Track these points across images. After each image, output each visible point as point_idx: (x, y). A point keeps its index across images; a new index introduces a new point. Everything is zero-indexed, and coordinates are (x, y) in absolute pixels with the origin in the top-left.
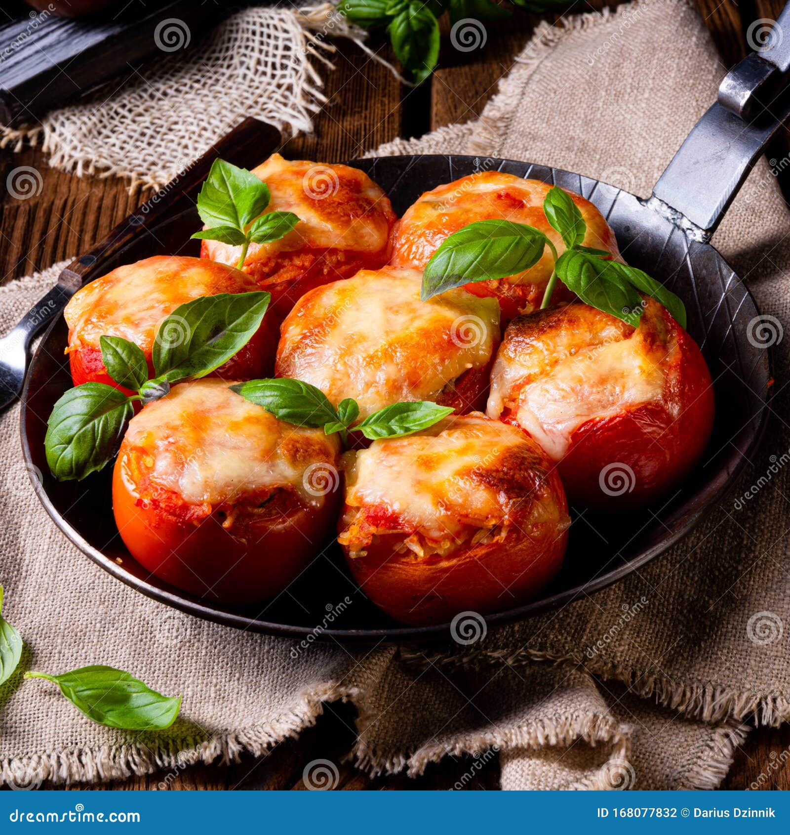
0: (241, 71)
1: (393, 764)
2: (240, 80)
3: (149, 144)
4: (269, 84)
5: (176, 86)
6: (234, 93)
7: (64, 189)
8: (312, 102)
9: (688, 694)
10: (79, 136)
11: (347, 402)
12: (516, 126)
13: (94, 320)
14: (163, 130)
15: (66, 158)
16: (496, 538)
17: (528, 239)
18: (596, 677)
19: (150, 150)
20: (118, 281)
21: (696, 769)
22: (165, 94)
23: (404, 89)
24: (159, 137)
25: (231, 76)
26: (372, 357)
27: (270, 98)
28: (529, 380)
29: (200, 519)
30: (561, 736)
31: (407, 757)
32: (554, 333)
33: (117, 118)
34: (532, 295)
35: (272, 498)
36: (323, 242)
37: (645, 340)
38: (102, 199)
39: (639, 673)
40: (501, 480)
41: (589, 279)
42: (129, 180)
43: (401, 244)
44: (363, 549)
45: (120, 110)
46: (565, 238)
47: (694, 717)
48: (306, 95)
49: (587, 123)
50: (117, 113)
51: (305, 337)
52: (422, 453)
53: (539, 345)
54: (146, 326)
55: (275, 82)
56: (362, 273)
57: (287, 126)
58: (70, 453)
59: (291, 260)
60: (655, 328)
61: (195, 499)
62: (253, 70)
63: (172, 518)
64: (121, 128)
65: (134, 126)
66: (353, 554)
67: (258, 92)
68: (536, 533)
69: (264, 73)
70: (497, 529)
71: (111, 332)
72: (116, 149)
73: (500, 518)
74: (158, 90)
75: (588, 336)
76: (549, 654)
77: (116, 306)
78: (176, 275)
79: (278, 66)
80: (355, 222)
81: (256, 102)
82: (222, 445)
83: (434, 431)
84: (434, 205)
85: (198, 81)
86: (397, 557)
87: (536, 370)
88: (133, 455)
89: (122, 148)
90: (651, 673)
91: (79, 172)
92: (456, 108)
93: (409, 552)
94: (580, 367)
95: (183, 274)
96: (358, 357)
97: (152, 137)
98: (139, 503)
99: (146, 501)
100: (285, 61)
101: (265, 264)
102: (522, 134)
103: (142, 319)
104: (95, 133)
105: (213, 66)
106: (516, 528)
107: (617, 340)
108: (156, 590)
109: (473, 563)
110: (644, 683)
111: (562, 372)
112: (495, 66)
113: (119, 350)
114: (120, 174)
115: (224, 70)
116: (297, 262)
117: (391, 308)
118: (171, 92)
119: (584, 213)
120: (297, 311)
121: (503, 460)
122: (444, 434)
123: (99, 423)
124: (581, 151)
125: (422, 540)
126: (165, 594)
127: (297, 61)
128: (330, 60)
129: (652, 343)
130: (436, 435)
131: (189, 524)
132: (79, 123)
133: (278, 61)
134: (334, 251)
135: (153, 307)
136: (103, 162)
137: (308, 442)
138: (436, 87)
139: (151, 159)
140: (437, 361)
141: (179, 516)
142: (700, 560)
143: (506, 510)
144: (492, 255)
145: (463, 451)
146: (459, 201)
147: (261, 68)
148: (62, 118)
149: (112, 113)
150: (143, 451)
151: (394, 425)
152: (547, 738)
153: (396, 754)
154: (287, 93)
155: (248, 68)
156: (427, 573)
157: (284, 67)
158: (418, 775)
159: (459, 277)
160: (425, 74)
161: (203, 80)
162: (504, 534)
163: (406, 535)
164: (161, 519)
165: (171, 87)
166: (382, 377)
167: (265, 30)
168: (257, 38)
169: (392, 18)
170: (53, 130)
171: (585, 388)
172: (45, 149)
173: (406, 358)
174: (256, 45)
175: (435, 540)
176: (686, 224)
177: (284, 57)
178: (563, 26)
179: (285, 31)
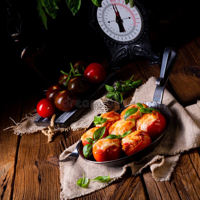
0: (96, 110)
1: (137, 173)
5: (87, 115)
6: (95, 113)
9: (171, 153)
10: (76, 125)
11: (119, 135)
14: (87, 121)
15: (75, 129)
18: (159, 154)
19: (86, 124)
20: (86, 133)
21: (174, 160)
22: (86, 117)
25: (94, 112)
26: (120, 129)
28: (141, 125)
29: (104, 151)
30: (155, 160)
31: (139, 171)
32: (142, 118)
34: (139, 116)
35: (112, 147)
36: (111, 120)
39: (165, 153)
40: (139, 135)
41: (144, 110)
42: (85, 128)
47: (173, 155)
48: (106, 110)
51: (112, 130)
52: (129, 136)
53: (141, 120)
54: (91, 136)
56: (116, 122)
58: (87, 153)
63: (101, 153)
64: (81, 123)
65: (83, 122)
66: (124, 150)
67: (99, 112)
68: (146, 140)
69: (99, 109)
70: (140, 140)
71: (87, 138)
72: (82, 125)
75: (146, 117)
78: (93, 129)
80: (115, 117)
82: (105, 143)
83: (130, 134)
84: (124, 111)
85: (90, 114)
86: (130, 148)
87: (141, 123)
88: (94, 149)
93: (131, 147)
94: (146, 120)
98: (97, 153)
99: (97, 152)
104: (78, 125)
105: (92, 111)
106: (143, 139)
107: (150, 116)
108: (102, 162)
109: (139, 145)
111: (144, 122)
113: (89, 139)
114: (83, 128)
116: (109, 124)
117: (121, 123)
119: (143, 105)
120: (110, 128)
121: (139, 133)
123: (89, 148)
126: (103, 162)
127: (103, 105)
131: (103, 153)
133: (100, 107)
134: (113, 121)
136: (81, 127)
137: (115, 140)
140: (128, 126)
142: (170, 139)
143: (141, 138)
145: (134, 134)
148: (73, 124)
149: (79, 122)
150: (95, 148)
151: (125, 135)
153: (137, 171)
154: (103, 110)
156: (134, 148)
158: (141, 173)
159: (128, 116)
160: (122, 102)
162: (141, 140)
163: (130, 145)
166: (122, 131)
167: (97, 103)
168: (96, 105)
169: (114, 95)
170: (72, 126)
171: (147, 122)
172: (72, 129)
173: (125, 127)
174: (97, 106)
175: (133, 144)
176: (158, 102)
177: (101, 106)
178: (139, 88)
179: (100, 102)
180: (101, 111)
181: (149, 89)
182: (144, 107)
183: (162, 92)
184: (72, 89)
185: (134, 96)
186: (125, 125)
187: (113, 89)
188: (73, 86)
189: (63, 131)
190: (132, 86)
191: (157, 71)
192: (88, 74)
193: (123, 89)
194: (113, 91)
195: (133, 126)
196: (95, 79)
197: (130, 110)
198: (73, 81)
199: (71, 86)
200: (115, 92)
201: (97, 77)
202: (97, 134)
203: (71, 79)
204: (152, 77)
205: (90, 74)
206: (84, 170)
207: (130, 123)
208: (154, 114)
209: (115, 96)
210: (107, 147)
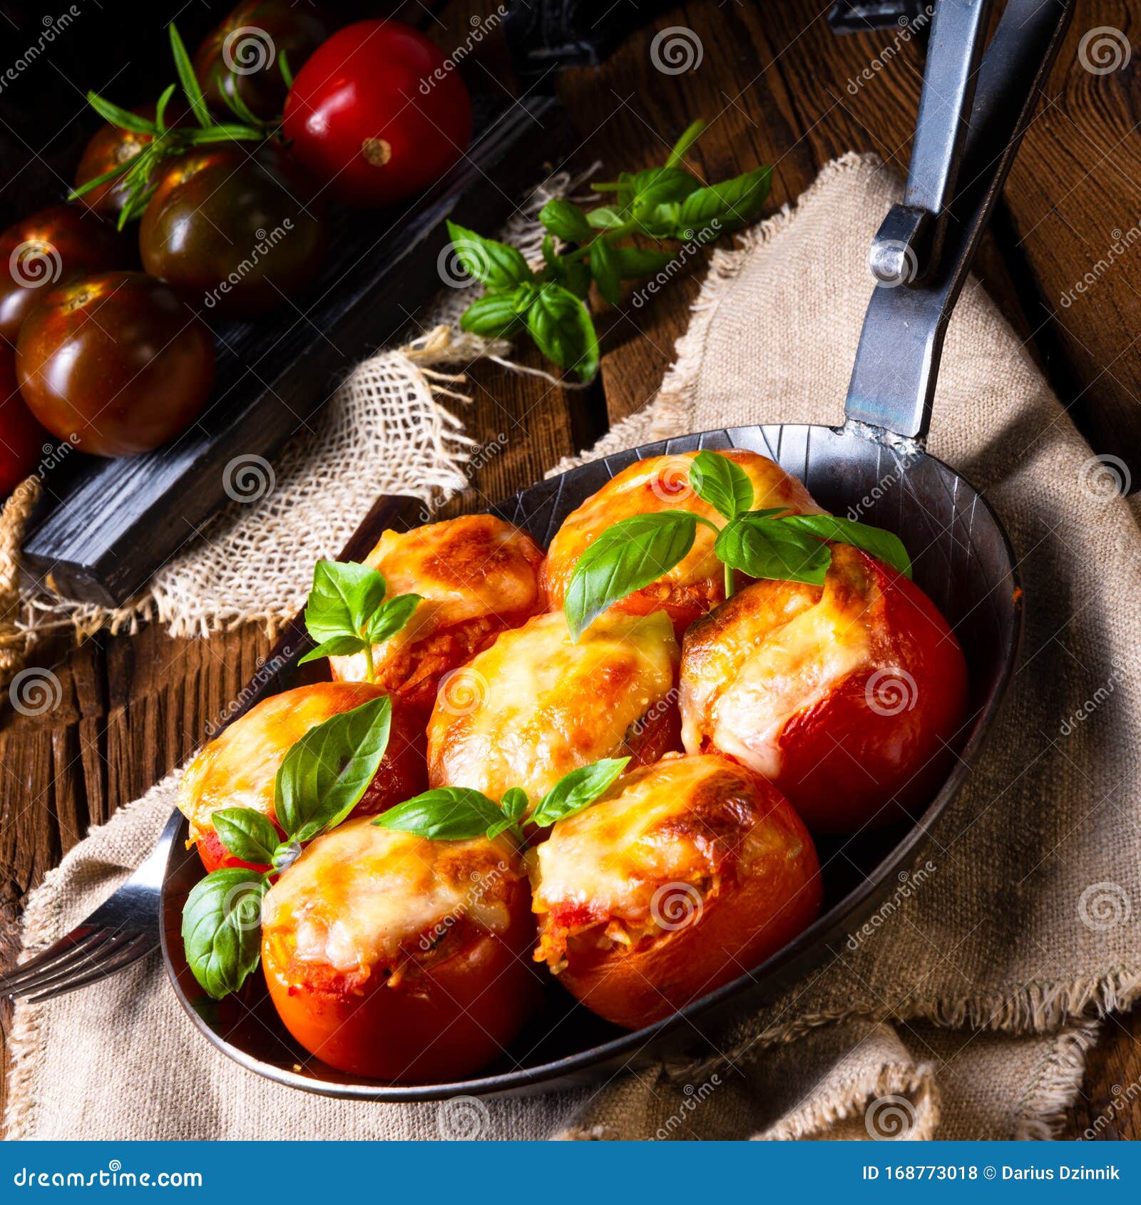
0: (371, 443)
2: (372, 454)
3: (281, 570)
4: (406, 447)
5: (299, 489)
6: (368, 473)
7: (194, 659)
8: (457, 451)
9: (1010, 1006)
10: (195, 589)
11: (511, 793)
12: (703, 392)
13: (205, 798)
14: (295, 547)
15: (188, 621)
16: (710, 893)
17: (671, 525)
18: (892, 1021)
19: (283, 576)
20: (226, 743)
21: (1038, 1093)
22: (289, 503)
23: (568, 394)
24: (290, 557)
25: (361, 454)
26: (526, 731)
27: (411, 463)
28: (718, 693)
29: (359, 986)
30: (849, 1104)
32: (733, 627)
33: (238, 552)
34: (710, 592)
36: (457, 615)
37: (836, 597)
38: (240, 656)
39: (946, 1001)
40: (696, 823)
41: (754, 545)
42: (264, 622)
43: (552, 586)
44: (563, 958)
45: (239, 542)
46: (721, 510)
47: (1025, 1032)
48: (450, 445)
49: (786, 355)
50: (236, 547)
51: (449, 734)
52: (603, 823)
53: (720, 648)
54: (261, 784)
55: (412, 443)
56: (503, 636)
57: (436, 491)
58: (216, 962)
59: (427, 649)
60: (847, 579)
61: (349, 964)
62: (383, 437)
63: (332, 996)
64: (245, 563)
65: (259, 555)
66: (554, 970)
67: (396, 461)
68: (760, 871)
69: (397, 436)
70: (705, 885)
71: (224, 805)
72: (244, 590)
73: (705, 867)
74: (279, 502)
75: (771, 617)
76: (829, 1014)
77: (227, 774)
78: (287, 714)
79: (410, 422)
80: (489, 580)
81: (396, 475)
82: (369, 892)
83: (613, 792)
84: (576, 525)
85: (325, 474)
87: (724, 679)
88: (275, 938)
89: (250, 587)
90: (961, 995)
91: (205, 632)
92: (633, 395)
93: (616, 945)
94: (769, 655)
95: (297, 710)
96: (513, 738)
97: (282, 560)
98: (292, 991)
99: (299, 986)
100: (415, 413)
101: (399, 666)
102: (713, 398)
103: (258, 778)
104: (214, 579)
105: (339, 449)
106: (729, 871)
107: (806, 609)
108: (341, 1088)
110: (951, 1010)
111: (749, 670)
112: (671, 326)
113: (236, 822)
114: (251, 618)
115: (352, 450)
116: (434, 649)
117: (541, 666)
118: (295, 498)
119: (748, 470)
121: (694, 801)
122: (626, 792)
124: (785, 393)
125: (624, 924)
127: (426, 406)
128: (464, 393)
129: (846, 599)
130: (619, 796)
131: (349, 995)
132: (191, 574)
133: (407, 416)
134: (472, 622)
135: (268, 760)
136: (230, 610)
137: (470, 855)
138: (607, 377)
139: (285, 588)
140: (604, 708)
141: (337, 991)
142: (998, 841)
143: (709, 855)
144: (631, 559)
145: (649, 804)
146: (604, 510)
147: (392, 432)
148: (170, 576)
149: (230, 549)
150: (283, 930)
151: (571, 800)
152: (834, 1111)
154: (429, 451)
155: (378, 437)
156: (644, 963)
157: (416, 420)
159: (602, 600)
160: (591, 368)
161: (330, 471)
162: (716, 886)
163: (604, 926)
164: (322, 1003)
165: (294, 493)
166: (544, 751)
167: (381, 384)
168: (375, 397)
169: (525, 315)
170: (165, 592)
171: (778, 680)
172: (162, 620)
173: (567, 718)
174: (377, 406)
175: (638, 920)
176: (892, 439)
177: (413, 408)
178: (742, 246)
179: (403, 377)
180: (412, 450)
181: (816, 271)
182: (757, 498)
183: (924, 342)
184: (173, 260)
185: (697, 325)
186: (573, 690)
187: (513, 268)
188: (179, 234)
189: (96, 627)
190: (677, 229)
191: (890, 85)
192: (318, 122)
193: (598, 258)
194: (517, 277)
195: (645, 701)
196: (374, 161)
197: (617, 542)
198: (181, 187)
199: (162, 235)
200: (527, 292)
201: (386, 146)
202: (312, 777)
203: (165, 165)
204: (850, 156)
205: (334, 119)
206: (213, 1078)
207: (623, 673)
208: (849, 596)
209: (536, 325)
210: (386, 943)
